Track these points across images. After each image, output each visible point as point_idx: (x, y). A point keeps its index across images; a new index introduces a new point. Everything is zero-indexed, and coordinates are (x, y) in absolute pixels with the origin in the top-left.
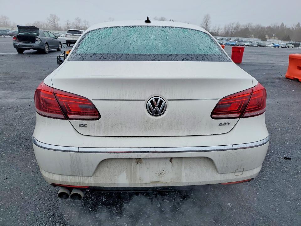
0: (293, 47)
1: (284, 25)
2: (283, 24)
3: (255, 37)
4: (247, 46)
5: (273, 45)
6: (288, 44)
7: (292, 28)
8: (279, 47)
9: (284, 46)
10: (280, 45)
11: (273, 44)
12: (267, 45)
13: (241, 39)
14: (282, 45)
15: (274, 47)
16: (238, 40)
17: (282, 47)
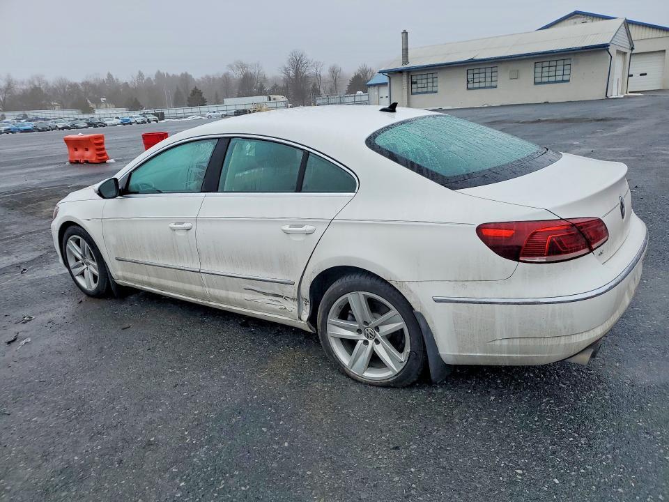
0: (157, 121)
1: (114, 77)
2: (110, 76)
3: (64, 108)
4: (63, 128)
5: (119, 121)
6: (147, 115)
7: (131, 82)
8: (131, 123)
9: (140, 121)
10: (132, 120)
11: (118, 118)
12: (106, 122)
13: (32, 114)
14: (136, 119)
15: (123, 124)
16: (25, 117)
17: (138, 123)
